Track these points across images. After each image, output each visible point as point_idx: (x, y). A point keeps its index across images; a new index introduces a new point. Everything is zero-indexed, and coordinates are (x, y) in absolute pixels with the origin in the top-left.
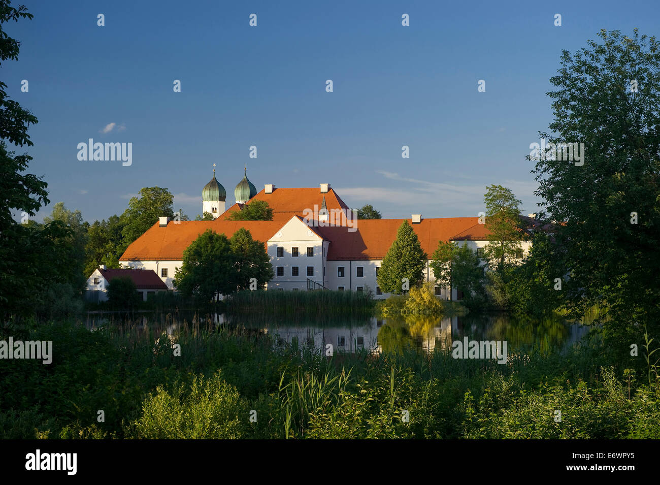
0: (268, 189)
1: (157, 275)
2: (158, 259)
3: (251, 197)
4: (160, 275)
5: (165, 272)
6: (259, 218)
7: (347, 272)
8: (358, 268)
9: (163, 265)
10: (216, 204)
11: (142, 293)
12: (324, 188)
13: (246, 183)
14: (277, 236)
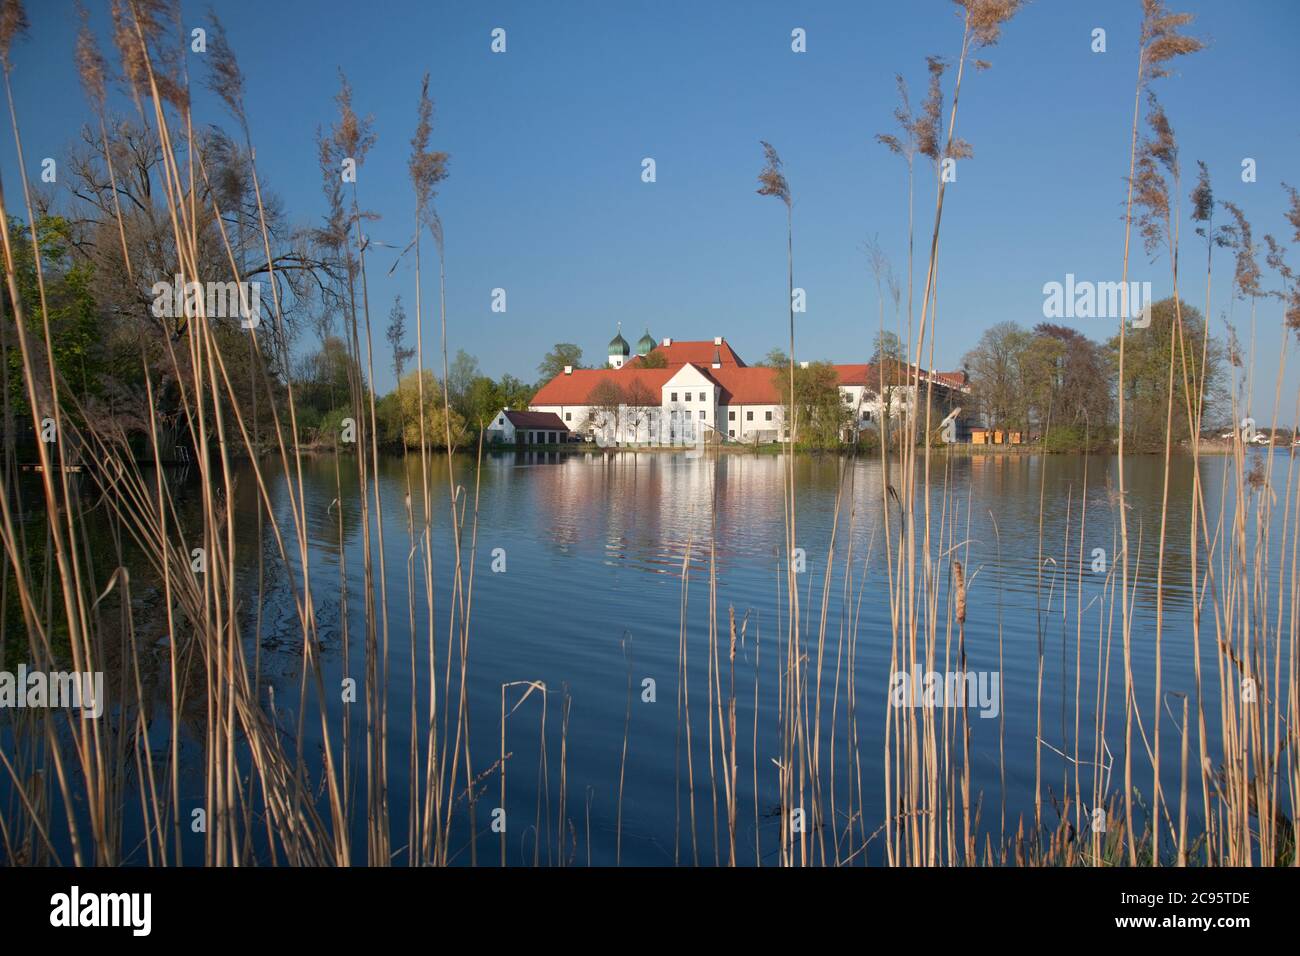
0: (667, 343)
1: (561, 421)
2: (562, 404)
3: (651, 349)
4: (564, 421)
5: (569, 417)
6: (657, 367)
7: (737, 416)
8: (748, 413)
9: (567, 409)
10: (620, 358)
11: (543, 433)
12: (718, 341)
13: (647, 338)
14: (673, 381)
